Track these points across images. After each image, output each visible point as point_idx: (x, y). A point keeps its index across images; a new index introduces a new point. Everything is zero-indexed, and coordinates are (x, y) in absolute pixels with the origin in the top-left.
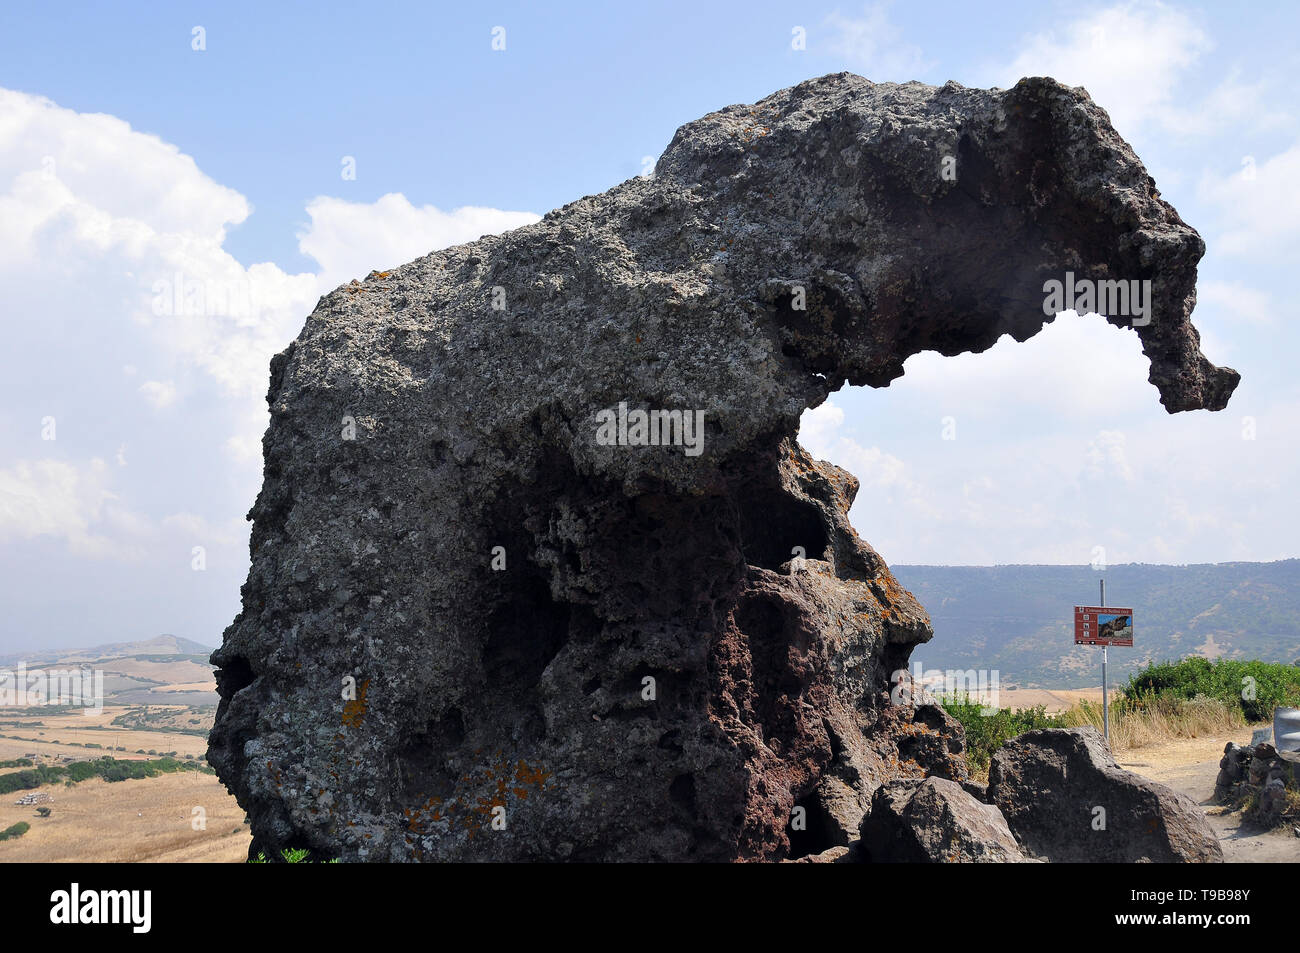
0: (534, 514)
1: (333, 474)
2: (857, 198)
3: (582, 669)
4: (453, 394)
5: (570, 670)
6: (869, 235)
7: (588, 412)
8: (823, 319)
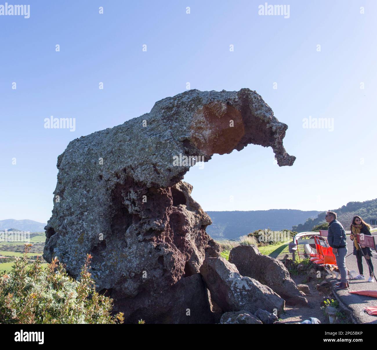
0: (124, 192)
1: (75, 183)
2: (202, 116)
3: (136, 230)
5: (133, 230)
6: (205, 125)
7: (138, 168)
8: (195, 145)
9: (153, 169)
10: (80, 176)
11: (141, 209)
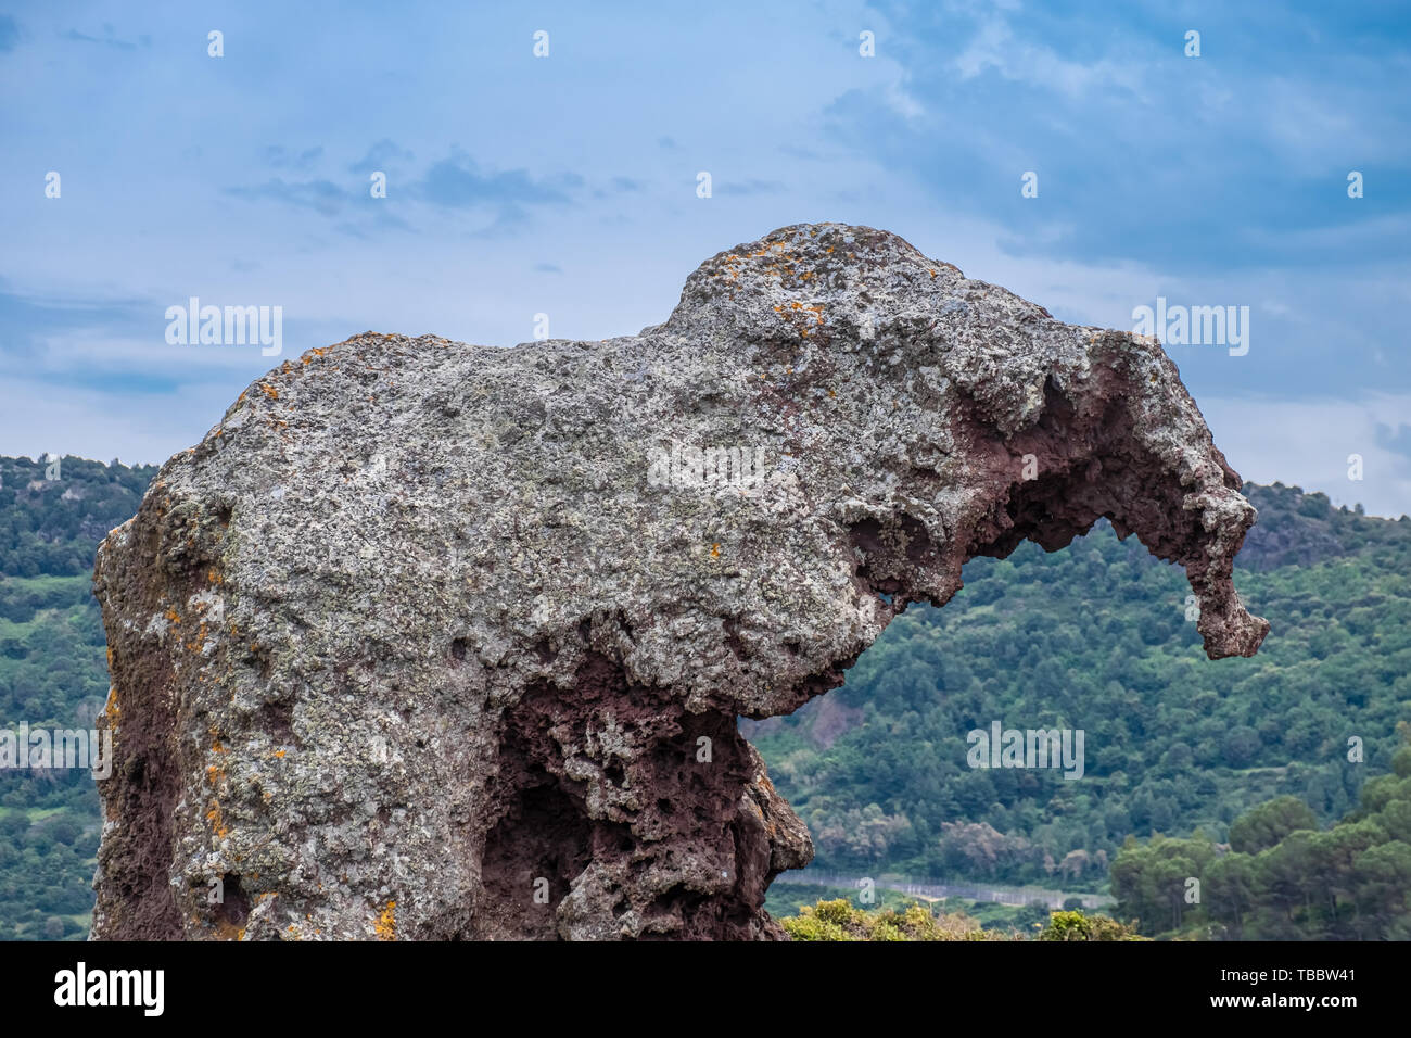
0: (564, 722)
1: (351, 672)
2: (943, 426)
3: (614, 888)
4: (485, 588)
5: (600, 891)
6: (953, 466)
7: (653, 623)
8: (898, 543)
9: (723, 634)
10: (375, 642)
11: (645, 801)
